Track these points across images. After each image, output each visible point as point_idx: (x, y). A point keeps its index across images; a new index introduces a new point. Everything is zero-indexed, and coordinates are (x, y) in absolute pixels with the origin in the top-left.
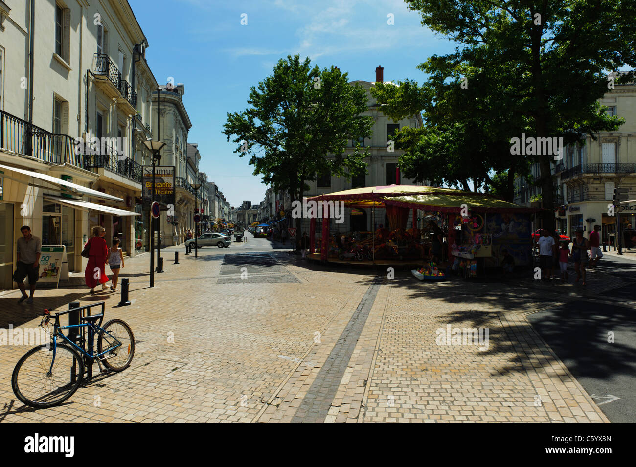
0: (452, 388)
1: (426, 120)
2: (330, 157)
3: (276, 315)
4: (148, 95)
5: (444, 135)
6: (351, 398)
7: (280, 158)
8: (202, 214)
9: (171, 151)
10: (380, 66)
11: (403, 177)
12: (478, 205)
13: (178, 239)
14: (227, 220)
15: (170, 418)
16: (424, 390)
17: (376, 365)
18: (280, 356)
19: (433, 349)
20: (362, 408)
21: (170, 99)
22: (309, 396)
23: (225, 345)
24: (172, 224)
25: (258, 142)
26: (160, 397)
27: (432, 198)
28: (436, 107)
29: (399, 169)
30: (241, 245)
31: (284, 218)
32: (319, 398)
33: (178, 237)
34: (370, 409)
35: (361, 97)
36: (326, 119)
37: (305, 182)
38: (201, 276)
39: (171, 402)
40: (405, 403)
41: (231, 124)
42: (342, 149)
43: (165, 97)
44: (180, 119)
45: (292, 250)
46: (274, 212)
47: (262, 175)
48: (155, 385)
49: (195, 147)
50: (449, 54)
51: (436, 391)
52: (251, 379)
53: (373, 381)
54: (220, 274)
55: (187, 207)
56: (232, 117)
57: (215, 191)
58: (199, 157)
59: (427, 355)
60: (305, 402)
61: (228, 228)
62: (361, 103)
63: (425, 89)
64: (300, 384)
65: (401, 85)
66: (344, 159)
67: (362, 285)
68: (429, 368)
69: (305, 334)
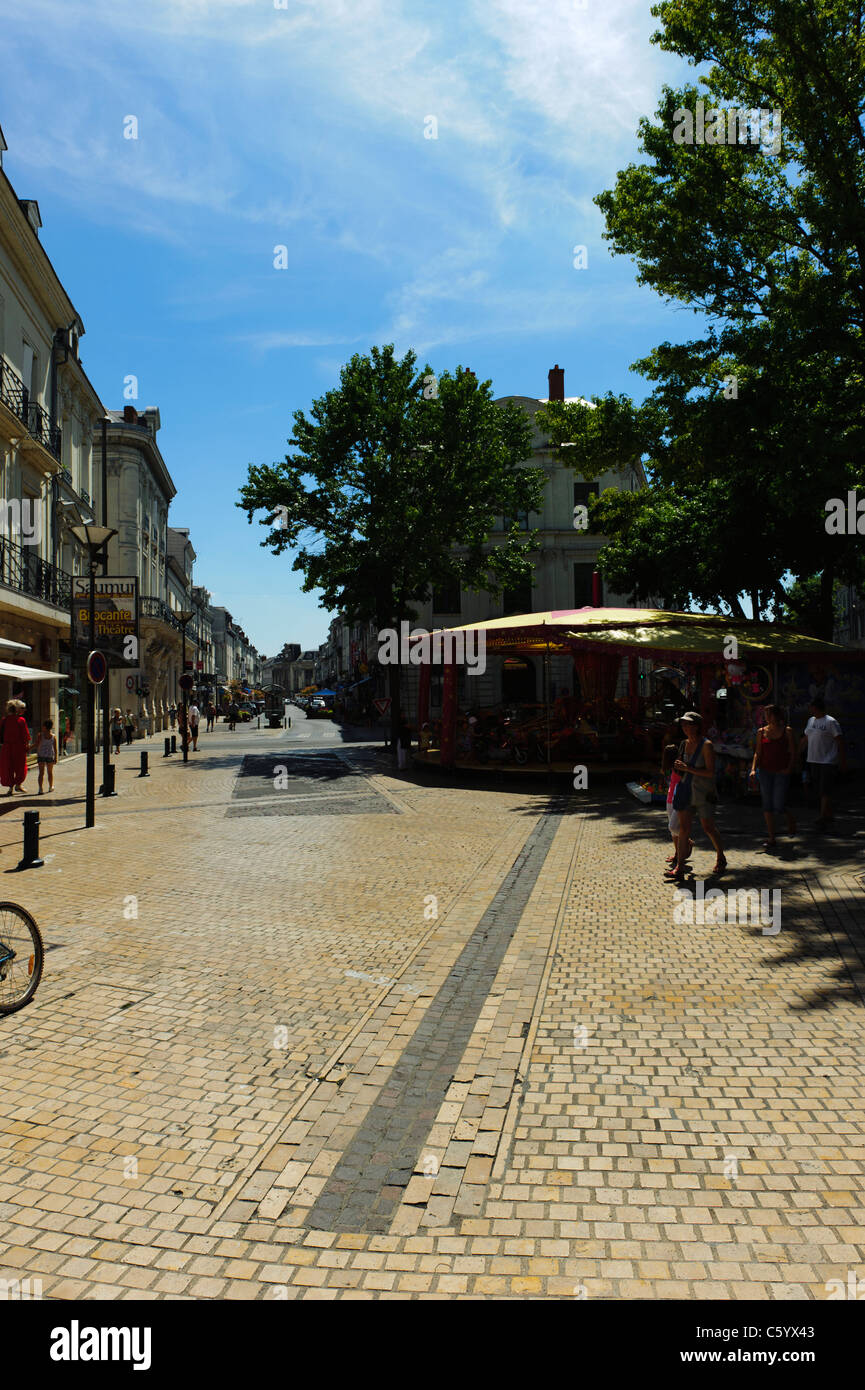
0: (707, 1038)
1: (652, 475)
2: (457, 553)
3: (345, 883)
4: (84, 430)
5: (688, 504)
6: (495, 1062)
7: (355, 555)
8: (200, 671)
9: (133, 544)
10: (556, 366)
11: (609, 592)
12: (761, 646)
13: (151, 723)
14: (252, 683)
15: (112, 1113)
16: (648, 1044)
17: (548, 988)
18: (349, 973)
19: (669, 951)
20: (518, 1085)
21: (131, 438)
22: (407, 1059)
23: (235, 952)
24: (137, 693)
25: (310, 522)
26: (93, 1069)
27: (666, 634)
28: (671, 447)
29: (600, 574)
30: (278, 734)
31: (367, 678)
32: (427, 1065)
33: (150, 720)
34: (535, 1087)
35: (519, 429)
36: (450, 475)
37: (407, 603)
38: (193, 802)
39: (116, 1078)
40: (608, 1073)
41: (255, 487)
42: (482, 536)
43: (120, 434)
44: (152, 480)
45: (382, 744)
46: (346, 666)
47: (321, 591)
48: (83, 1040)
49: (185, 535)
50: (694, 341)
51: (673, 1044)
52: (286, 1024)
53: (542, 1023)
54: (233, 797)
55: (167, 658)
56: (257, 473)
57: (227, 625)
58: (193, 556)
59: (655, 965)
60: (398, 1074)
61: (253, 700)
62: (520, 443)
63: (646, 413)
64: (388, 1034)
65: (598, 405)
66: (487, 556)
67: (525, 815)
68: (659, 994)
69: (405, 923)
